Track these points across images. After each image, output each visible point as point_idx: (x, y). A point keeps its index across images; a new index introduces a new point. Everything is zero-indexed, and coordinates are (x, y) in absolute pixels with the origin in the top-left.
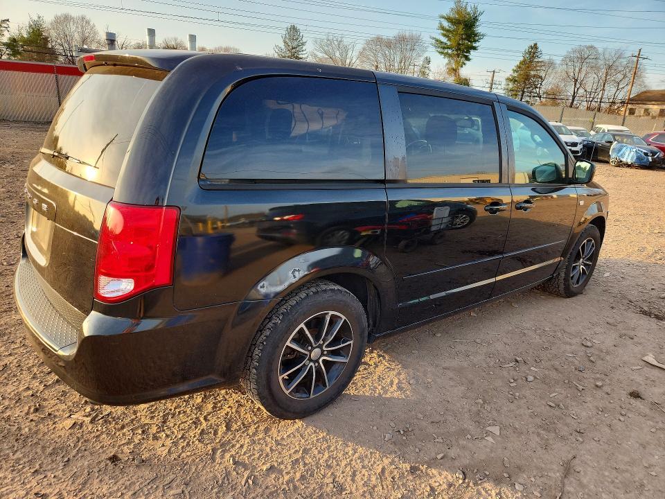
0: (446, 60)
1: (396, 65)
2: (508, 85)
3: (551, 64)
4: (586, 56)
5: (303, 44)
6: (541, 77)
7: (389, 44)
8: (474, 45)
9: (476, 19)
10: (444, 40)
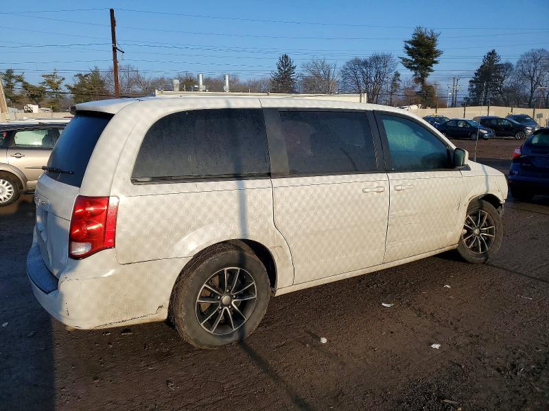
0: (413, 73)
1: (373, 79)
2: (472, 86)
3: (508, 66)
4: (538, 58)
5: (294, 68)
6: (500, 77)
7: (365, 64)
8: (435, 60)
9: (434, 40)
10: (410, 58)
